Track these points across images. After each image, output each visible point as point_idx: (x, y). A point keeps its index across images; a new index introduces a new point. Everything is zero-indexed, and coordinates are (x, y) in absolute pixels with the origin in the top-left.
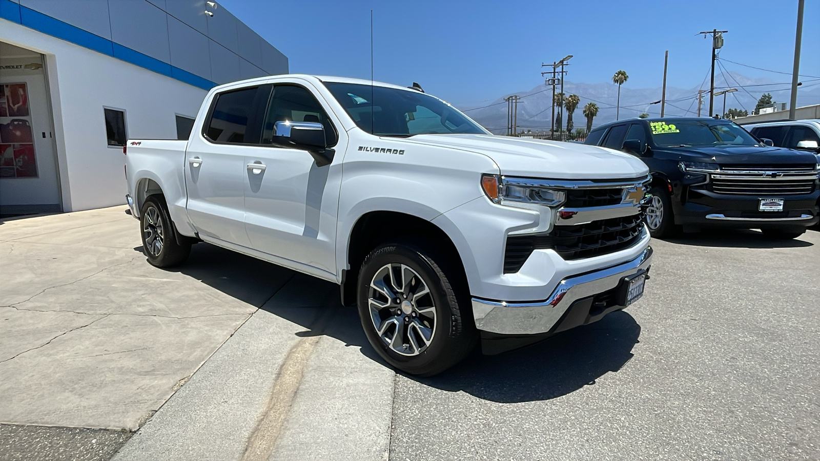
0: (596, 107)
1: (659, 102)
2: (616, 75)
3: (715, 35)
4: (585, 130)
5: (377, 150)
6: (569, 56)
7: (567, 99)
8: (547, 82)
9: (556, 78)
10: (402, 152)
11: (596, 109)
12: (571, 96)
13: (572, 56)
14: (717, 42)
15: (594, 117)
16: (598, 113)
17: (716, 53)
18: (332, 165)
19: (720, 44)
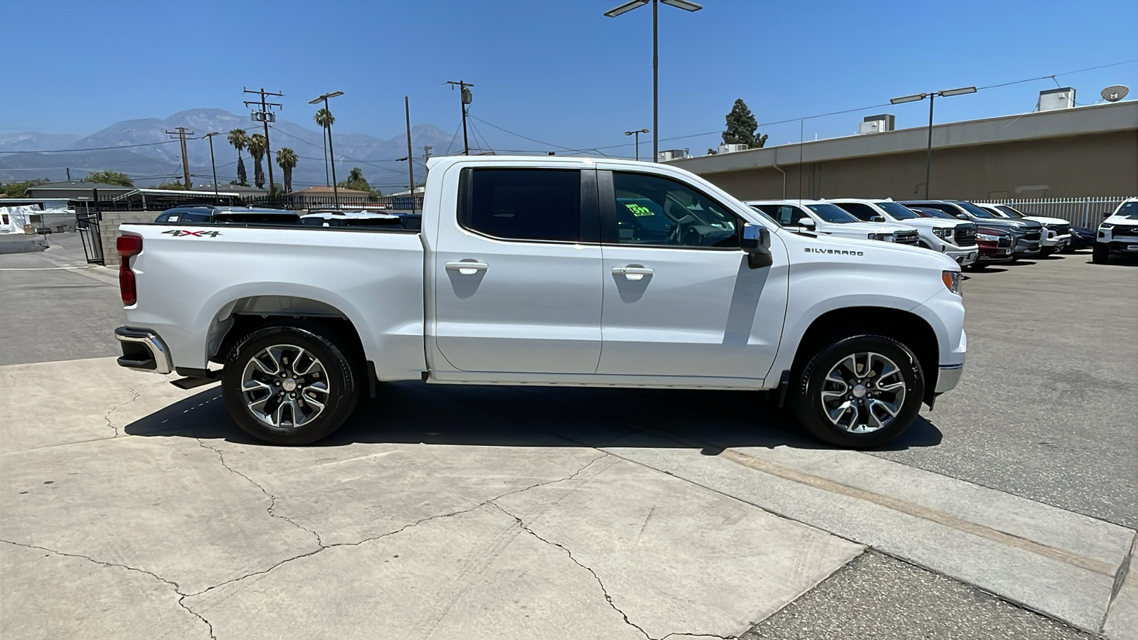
0: (293, 154)
1: (406, 159)
2: (319, 114)
3: (462, 88)
4: (283, 186)
5: (830, 251)
6: (338, 92)
7: (249, 139)
8: (254, 116)
9: (267, 112)
10: (860, 254)
11: (293, 157)
12: (255, 136)
13: (342, 93)
14: (466, 97)
15: (293, 169)
16: (297, 162)
17: (466, 109)
18: (772, 266)
19: (469, 98)
